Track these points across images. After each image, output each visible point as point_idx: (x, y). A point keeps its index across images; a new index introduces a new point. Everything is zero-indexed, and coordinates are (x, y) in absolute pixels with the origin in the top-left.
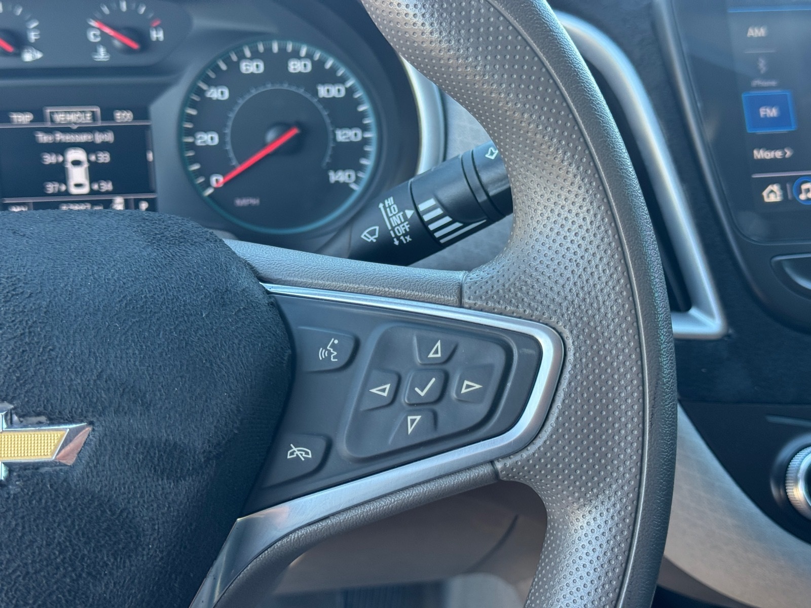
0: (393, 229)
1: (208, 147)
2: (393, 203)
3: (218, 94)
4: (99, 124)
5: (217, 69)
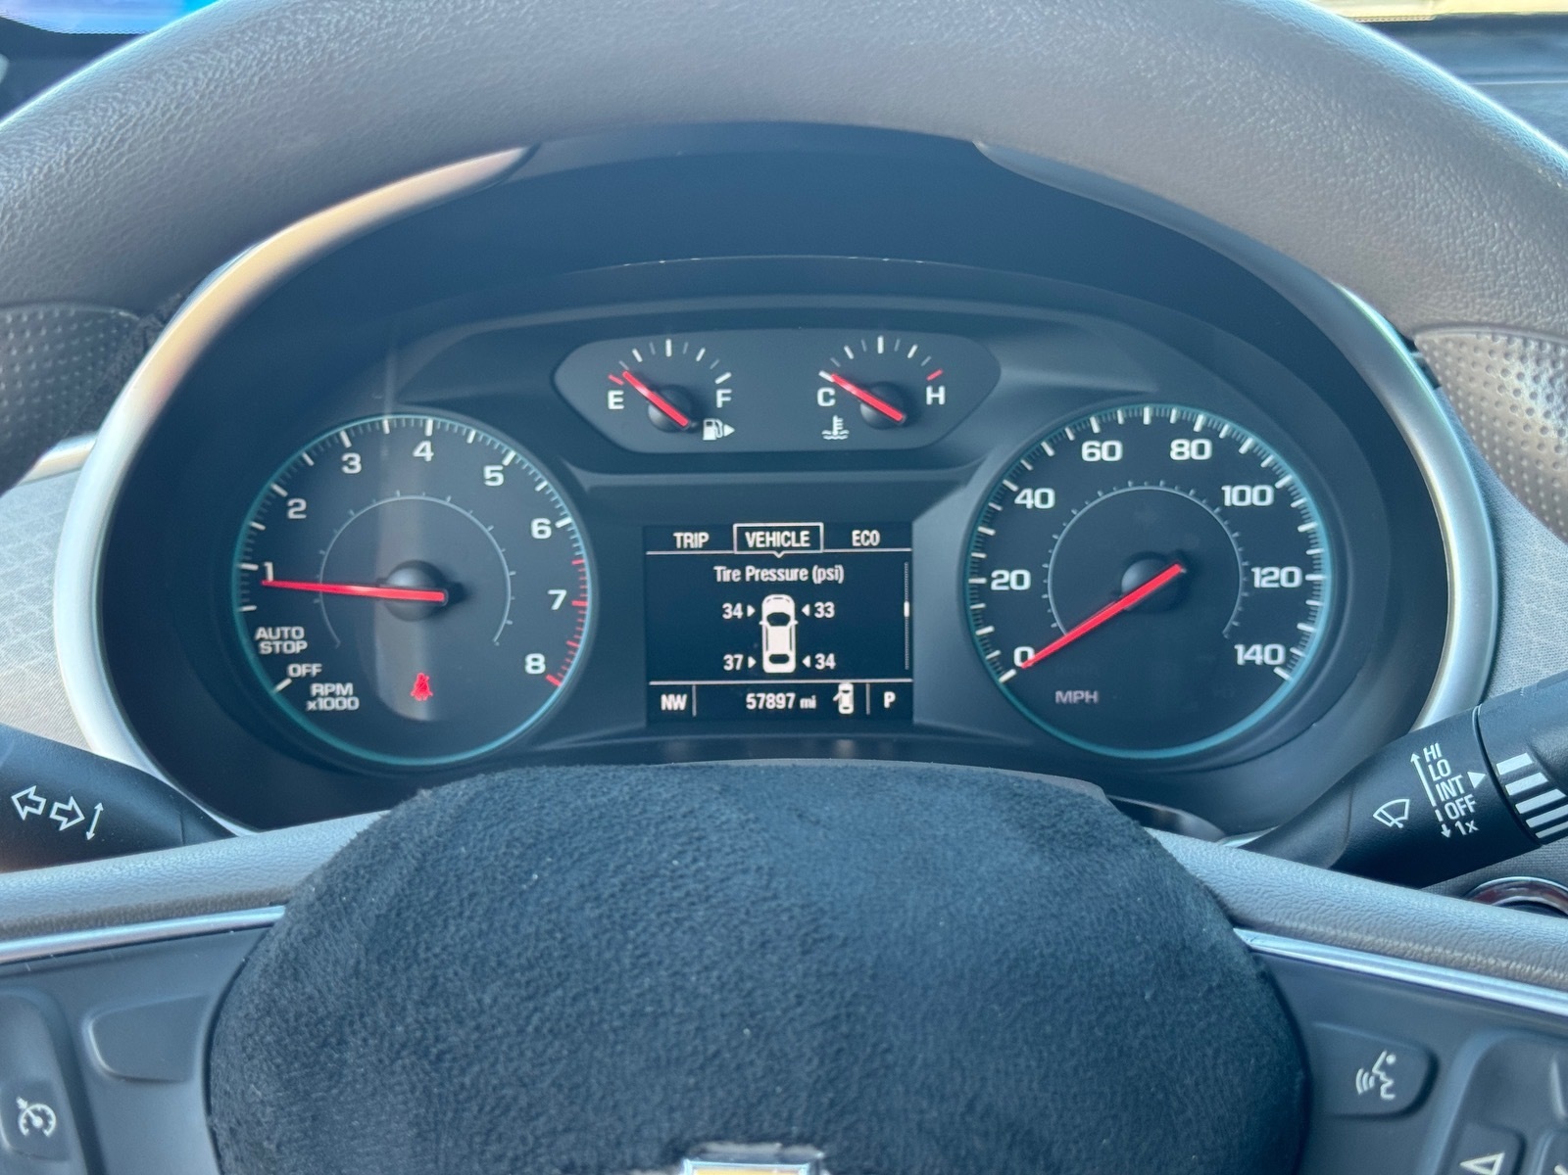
0: (1441, 805)
1: (1011, 594)
2: (1440, 755)
3: (1038, 498)
4: (823, 550)
5: (1037, 456)
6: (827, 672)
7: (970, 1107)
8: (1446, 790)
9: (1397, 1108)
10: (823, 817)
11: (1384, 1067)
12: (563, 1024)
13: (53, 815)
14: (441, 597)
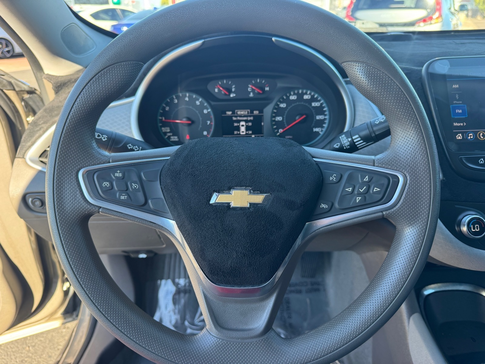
0: (344, 144)
1: (279, 121)
2: (344, 137)
3: (283, 105)
4: (249, 114)
5: (283, 98)
6: (250, 134)
7: (273, 181)
8: (345, 142)
9: (336, 182)
10: (251, 143)
11: (334, 176)
12: (212, 171)
13: (134, 148)
14: (190, 122)
